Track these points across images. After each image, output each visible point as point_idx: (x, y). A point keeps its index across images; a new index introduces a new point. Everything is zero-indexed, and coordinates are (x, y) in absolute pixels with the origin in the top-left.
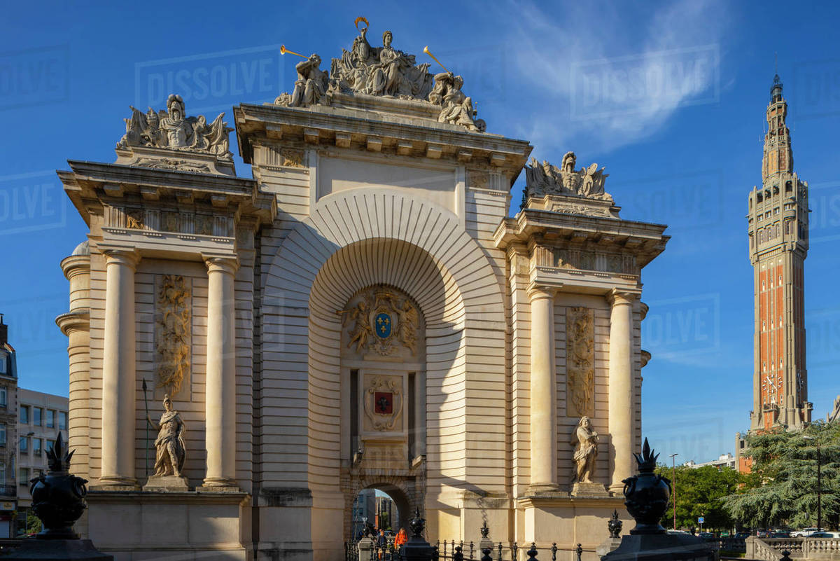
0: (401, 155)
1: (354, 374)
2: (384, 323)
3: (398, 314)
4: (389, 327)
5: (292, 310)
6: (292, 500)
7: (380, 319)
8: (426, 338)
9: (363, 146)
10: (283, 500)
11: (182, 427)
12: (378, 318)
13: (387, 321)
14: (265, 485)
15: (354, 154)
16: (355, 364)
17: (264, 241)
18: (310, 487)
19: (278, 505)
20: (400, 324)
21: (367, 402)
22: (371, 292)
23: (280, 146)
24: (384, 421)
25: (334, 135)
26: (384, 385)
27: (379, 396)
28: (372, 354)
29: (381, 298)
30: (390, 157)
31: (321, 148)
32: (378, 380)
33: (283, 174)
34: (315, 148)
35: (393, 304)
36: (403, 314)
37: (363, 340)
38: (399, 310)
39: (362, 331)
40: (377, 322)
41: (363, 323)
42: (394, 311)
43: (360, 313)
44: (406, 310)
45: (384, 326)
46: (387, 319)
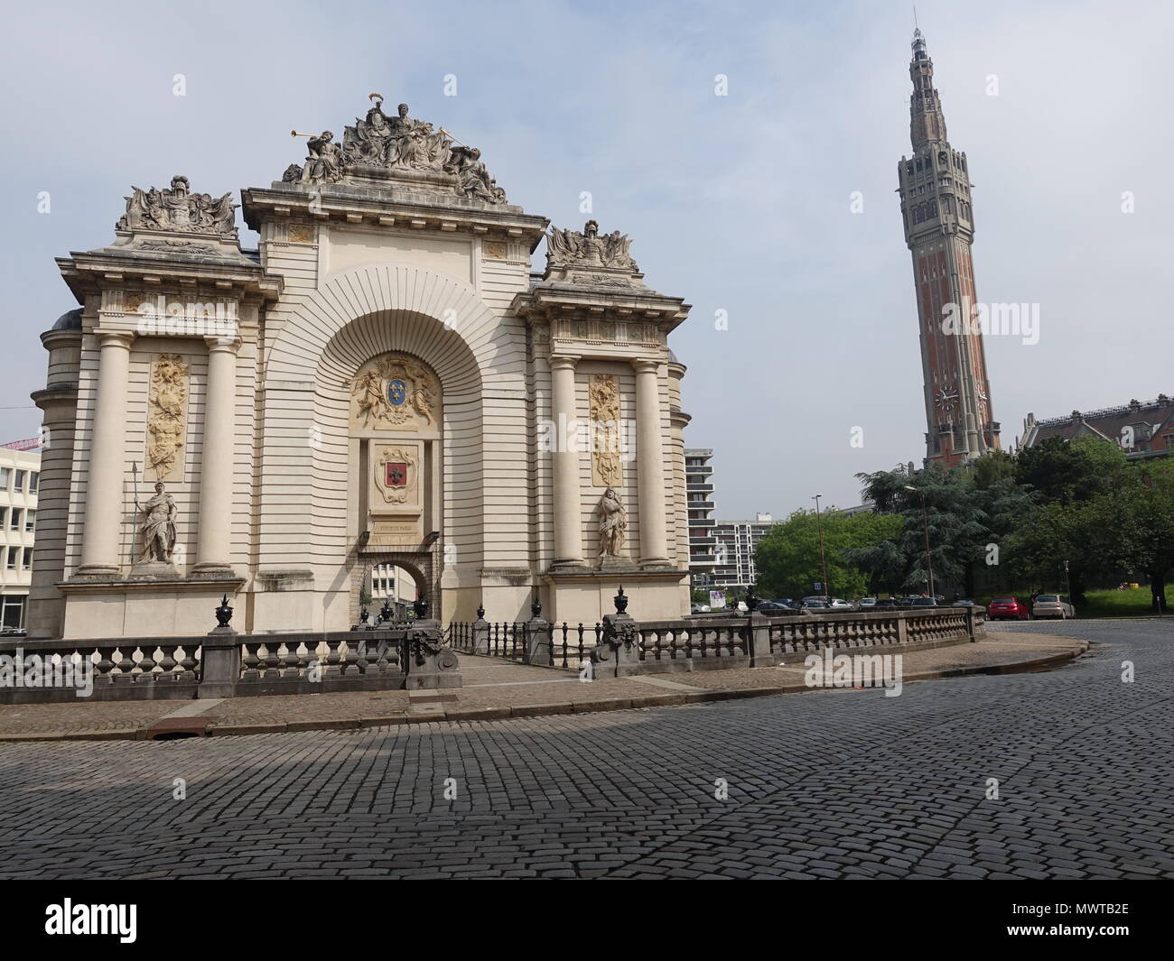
0: (415, 229)
1: (364, 444)
2: (397, 390)
3: (413, 381)
4: (403, 394)
5: (297, 384)
6: (291, 583)
7: (393, 386)
8: (443, 406)
9: (374, 221)
10: (282, 584)
11: (174, 510)
12: (391, 386)
13: (401, 388)
14: (262, 568)
15: (366, 228)
16: (366, 434)
17: (270, 316)
18: (312, 569)
19: (276, 591)
20: (414, 392)
21: (378, 473)
22: (384, 360)
23: (288, 222)
24: (396, 494)
25: (345, 213)
26: (397, 455)
27: (391, 467)
28: (384, 423)
29: (394, 365)
30: (404, 231)
31: (332, 223)
32: (390, 450)
33: (291, 249)
34: (325, 223)
35: (407, 371)
36: (418, 381)
37: (374, 409)
38: (414, 378)
39: (373, 400)
40: (390, 390)
41: (375, 391)
42: (409, 378)
43: (371, 381)
44: (422, 377)
45: (397, 394)
46: (401, 386)
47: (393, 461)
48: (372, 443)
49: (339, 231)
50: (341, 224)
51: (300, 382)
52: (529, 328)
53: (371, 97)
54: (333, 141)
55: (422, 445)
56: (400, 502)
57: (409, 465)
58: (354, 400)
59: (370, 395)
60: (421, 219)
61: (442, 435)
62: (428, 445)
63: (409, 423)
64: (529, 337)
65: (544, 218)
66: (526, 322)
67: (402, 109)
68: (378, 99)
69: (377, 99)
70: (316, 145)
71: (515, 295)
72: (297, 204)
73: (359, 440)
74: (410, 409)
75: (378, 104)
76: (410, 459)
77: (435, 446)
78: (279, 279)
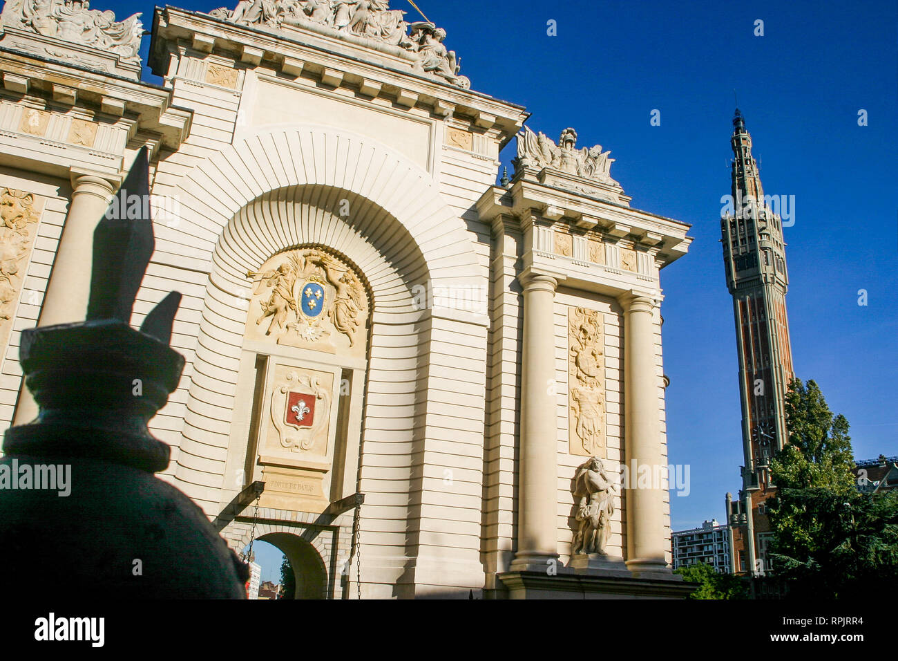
1: (261, 362)
2: (314, 296)
3: (337, 288)
4: (320, 302)
7: (309, 289)
13: (319, 294)
20: (337, 300)
21: (276, 405)
22: (300, 253)
24: (298, 435)
26: (305, 383)
28: (291, 337)
29: (314, 262)
32: (295, 374)
33: (206, 91)
35: (331, 272)
36: (343, 287)
37: (280, 316)
38: (337, 282)
39: (280, 303)
40: (304, 294)
41: (285, 293)
42: (331, 283)
43: (281, 277)
44: (347, 281)
45: (313, 301)
46: (319, 292)
47: (299, 390)
48: (272, 361)
55: (339, 373)
56: (302, 448)
57: (319, 398)
58: (255, 300)
59: (278, 298)
61: (368, 364)
62: (347, 374)
63: (325, 341)
64: (494, 247)
66: (491, 230)
73: (255, 355)
74: (328, 325)
76: (321, 391)
77: (358, 378)
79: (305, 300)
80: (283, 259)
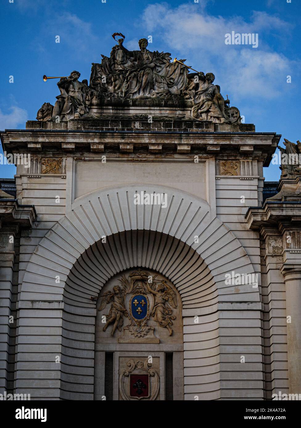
0: (152, 153)
2: (139, 304)
3: (154, 295)
4: (145, 308)
7: (136, 301)
9: (115, 149)
12: (133, 301)
15: (108, 156)
16: (110, 347)
20: (156, 305)
22: (127, 276)
23: (40, 156)
25: (89, 144)
26: (140, 367)
27: (134, 379)
28: (128, 337)
29: (137, 280)
30: (143, 156)
31: (78, 155)
32: (133, 362)
33: (43, 180)
34: (72, 155)
35: (149, 286)
36: (159, 295)
37: (118, 323)
38: (155, 292)
39: (117, 313)
40: (133, 304)
41: (119, 306)
42: (151, 293)
43: (115, 296)
44: (162, 291)
45: (139, 308)
46: (143, 301)
47: (136, 372)
48: (116, 356)
49: (85, 160)
50: (86, 154)
51: (50, 302)
52: (262, 240)
53: (114, 36)
54: (80, 80)
55: (162, 356)
57: (151, 376)
59: (115, 310)
60: (158, 144)
61: (183, 347)
62: (169, 356)
63: (150, 336)
64: (262, 249)
65: (274, 134)
66: (260, 234)
67: (143, 43)
68: (121, 37)
69: (118, 38)
70: (64, 84)
71: (247, 209)
72: (47, 141)
73: (104, 353)
74: (152, 323)
75: (121, 41)
76: (151, 371)
77: (175, 357)
78: (31, 209)
79: (134, 307)
80: (116, 283)
